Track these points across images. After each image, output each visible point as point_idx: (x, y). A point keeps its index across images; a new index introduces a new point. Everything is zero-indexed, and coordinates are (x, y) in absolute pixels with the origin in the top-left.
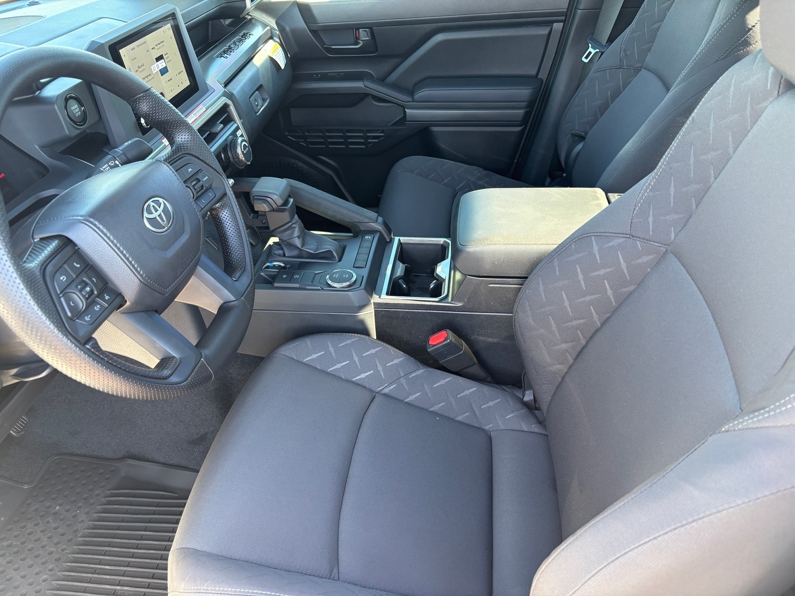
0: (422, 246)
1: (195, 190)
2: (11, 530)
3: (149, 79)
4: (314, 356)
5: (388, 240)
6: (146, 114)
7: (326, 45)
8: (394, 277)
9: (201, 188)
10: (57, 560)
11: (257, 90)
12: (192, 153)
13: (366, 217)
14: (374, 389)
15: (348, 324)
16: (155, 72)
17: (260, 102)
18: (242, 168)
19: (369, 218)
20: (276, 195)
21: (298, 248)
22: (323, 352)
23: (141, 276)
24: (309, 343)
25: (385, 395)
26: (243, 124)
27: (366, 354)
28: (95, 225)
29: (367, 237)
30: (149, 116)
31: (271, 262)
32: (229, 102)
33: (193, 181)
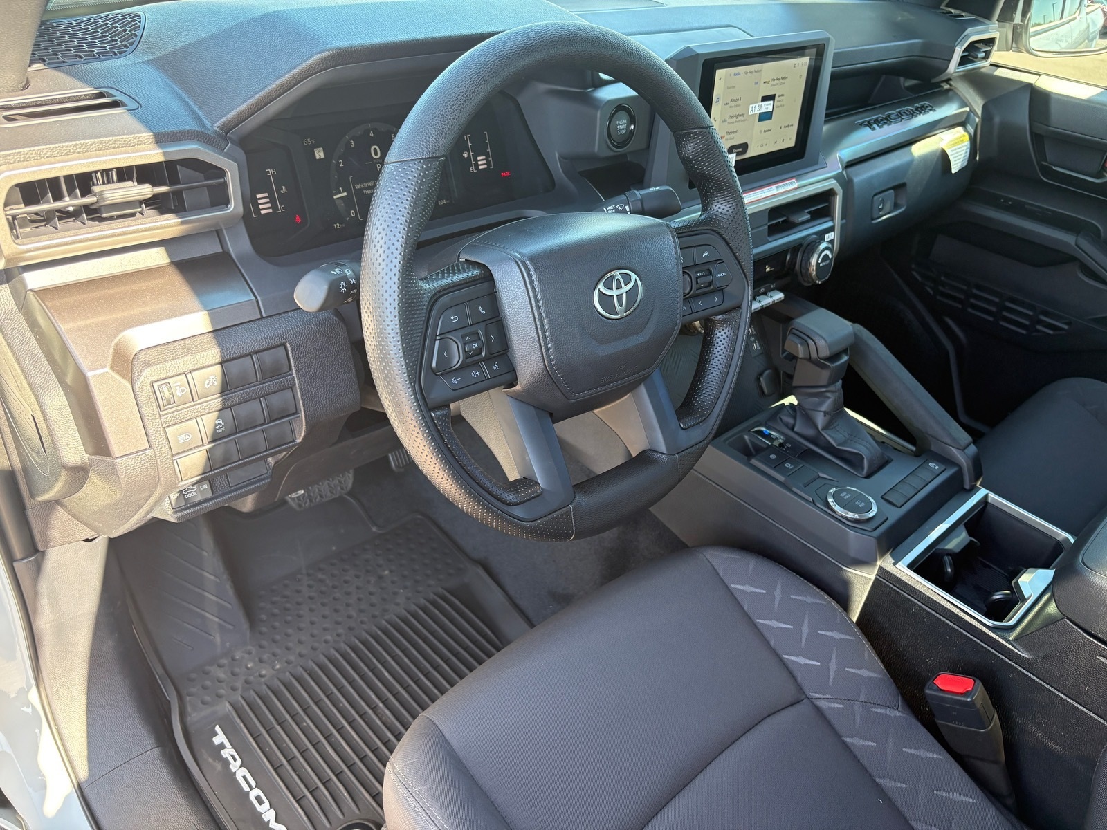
0: (1021, 526)
1: (697, 283)
2: (333, 565)
3: (737, 120)
4: (748, 589)
5: (967, 486)
6: (688, 158)
7: (1046, 161)
8: (938, 547)
9: (707, 284)
10: (351, 629)
11: (894, 188)
12: (722, 233)
13: (950, 435)
14: (806, 690)
15: (824, 573)
16: (752, 113)
17: (888, 206)
18: (806, 284)
19: (954, 439)
20: (825, 340)
21: (818, 430)
22: (763, 591)
23: (550, 361)
24: (751, 567)
25: (818, 710)
26: (842, 227)
27: (823, 632)
28: (528, 272)
29: (932, 465)
30: (691, 162)
31: (769, 428)
32: (839, 190)
33: (702, 271)
